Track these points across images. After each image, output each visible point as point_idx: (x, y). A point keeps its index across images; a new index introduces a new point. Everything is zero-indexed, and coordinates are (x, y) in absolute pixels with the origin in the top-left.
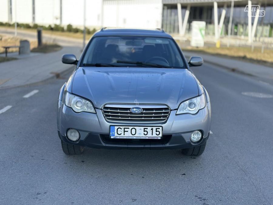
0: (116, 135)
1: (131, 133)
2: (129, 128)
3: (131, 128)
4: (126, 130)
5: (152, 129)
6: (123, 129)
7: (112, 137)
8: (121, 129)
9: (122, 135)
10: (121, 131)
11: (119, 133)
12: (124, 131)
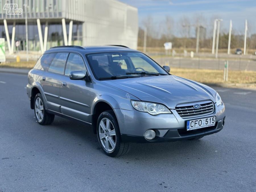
0: (190, 127)
1: (199, 125)
2: (197, 121)
3: (199, 120)
4: (196, 122)
5: (210, 119)
6: (194, 122)
7: (188, 130)
8: (193, 122)
9: (194, 127)
10: (193, 124)
11: (192, 126)
12: (195, 124)
